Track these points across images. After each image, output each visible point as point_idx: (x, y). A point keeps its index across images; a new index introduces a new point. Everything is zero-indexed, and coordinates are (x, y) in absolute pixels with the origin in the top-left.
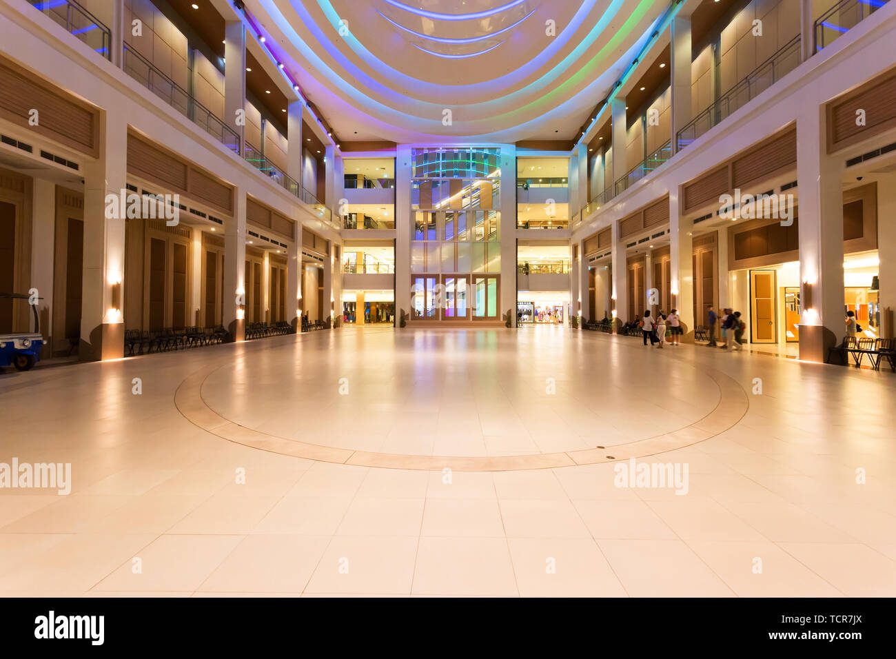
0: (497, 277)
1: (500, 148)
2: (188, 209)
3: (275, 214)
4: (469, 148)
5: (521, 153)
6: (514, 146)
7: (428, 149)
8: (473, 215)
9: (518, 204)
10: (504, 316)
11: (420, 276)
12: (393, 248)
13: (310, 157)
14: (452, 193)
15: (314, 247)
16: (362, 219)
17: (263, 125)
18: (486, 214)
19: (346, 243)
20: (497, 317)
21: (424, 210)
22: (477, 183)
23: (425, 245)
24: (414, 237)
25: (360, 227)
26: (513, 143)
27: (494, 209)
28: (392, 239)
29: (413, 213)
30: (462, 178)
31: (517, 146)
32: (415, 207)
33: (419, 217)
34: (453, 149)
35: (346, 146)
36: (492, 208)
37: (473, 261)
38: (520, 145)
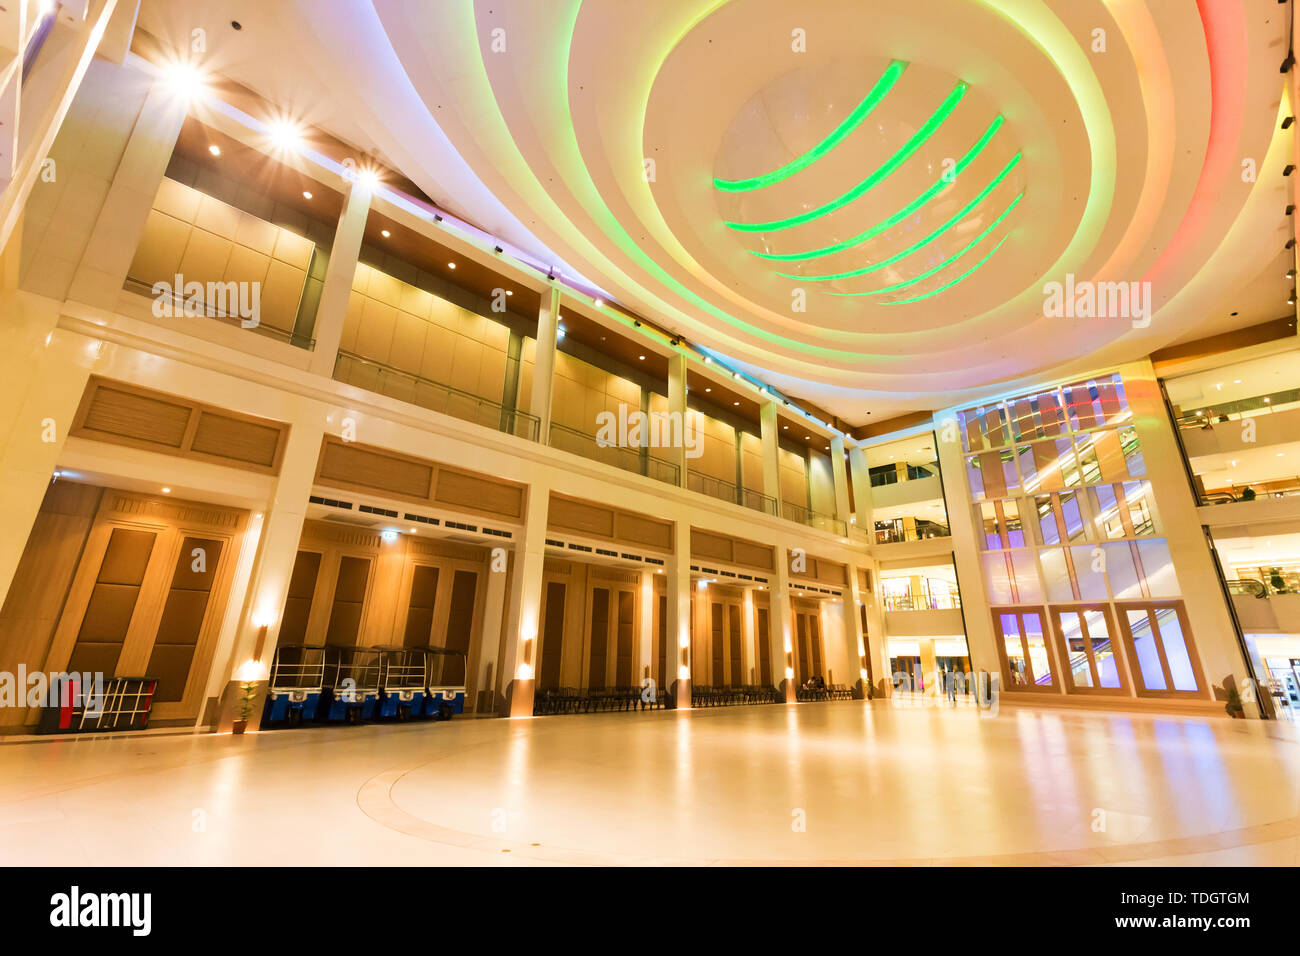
0: (1178, 606)
1: (1118, 373)
2: (620, 555)
3: (737, 542)
4: (1056, 388)
5: (1166, 369)
6: (1149, 362)
7: (985, 406)
8: (1091, 496)
9: (1192, 460)
10: (1217, 691)
11: (1007, 611)
12: (953, 565)
13: (819, 457)
14: (1039, 464)
15: (816, 577)
16: (913, 525)
17: (739, 439)
18: (1118, 490)
19: (881, 564)
20: (1201, 692)
21: (996, 499)
22: (1097, 437)
23: (1008, 557)
24: (984, 545)
25: (912, 537)
26: (1144, 358)
27: (1134, 478)
28: (949, 552)
29: (976, 508)
30: (1052, 438)
31: (1153, 362)
32: (980, 496)
33: (988, 511)
34: (1027, 396)
35: (859, 433)
36: (1127, 474)
37: (1111, 578)
38: (1157, 357)
